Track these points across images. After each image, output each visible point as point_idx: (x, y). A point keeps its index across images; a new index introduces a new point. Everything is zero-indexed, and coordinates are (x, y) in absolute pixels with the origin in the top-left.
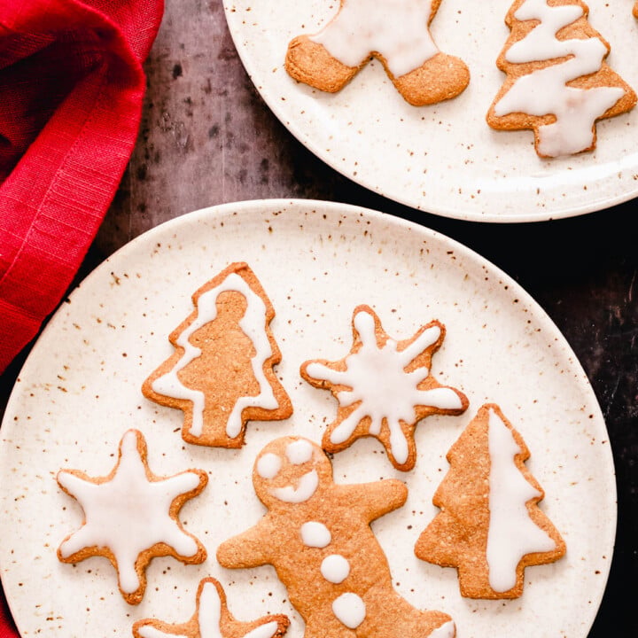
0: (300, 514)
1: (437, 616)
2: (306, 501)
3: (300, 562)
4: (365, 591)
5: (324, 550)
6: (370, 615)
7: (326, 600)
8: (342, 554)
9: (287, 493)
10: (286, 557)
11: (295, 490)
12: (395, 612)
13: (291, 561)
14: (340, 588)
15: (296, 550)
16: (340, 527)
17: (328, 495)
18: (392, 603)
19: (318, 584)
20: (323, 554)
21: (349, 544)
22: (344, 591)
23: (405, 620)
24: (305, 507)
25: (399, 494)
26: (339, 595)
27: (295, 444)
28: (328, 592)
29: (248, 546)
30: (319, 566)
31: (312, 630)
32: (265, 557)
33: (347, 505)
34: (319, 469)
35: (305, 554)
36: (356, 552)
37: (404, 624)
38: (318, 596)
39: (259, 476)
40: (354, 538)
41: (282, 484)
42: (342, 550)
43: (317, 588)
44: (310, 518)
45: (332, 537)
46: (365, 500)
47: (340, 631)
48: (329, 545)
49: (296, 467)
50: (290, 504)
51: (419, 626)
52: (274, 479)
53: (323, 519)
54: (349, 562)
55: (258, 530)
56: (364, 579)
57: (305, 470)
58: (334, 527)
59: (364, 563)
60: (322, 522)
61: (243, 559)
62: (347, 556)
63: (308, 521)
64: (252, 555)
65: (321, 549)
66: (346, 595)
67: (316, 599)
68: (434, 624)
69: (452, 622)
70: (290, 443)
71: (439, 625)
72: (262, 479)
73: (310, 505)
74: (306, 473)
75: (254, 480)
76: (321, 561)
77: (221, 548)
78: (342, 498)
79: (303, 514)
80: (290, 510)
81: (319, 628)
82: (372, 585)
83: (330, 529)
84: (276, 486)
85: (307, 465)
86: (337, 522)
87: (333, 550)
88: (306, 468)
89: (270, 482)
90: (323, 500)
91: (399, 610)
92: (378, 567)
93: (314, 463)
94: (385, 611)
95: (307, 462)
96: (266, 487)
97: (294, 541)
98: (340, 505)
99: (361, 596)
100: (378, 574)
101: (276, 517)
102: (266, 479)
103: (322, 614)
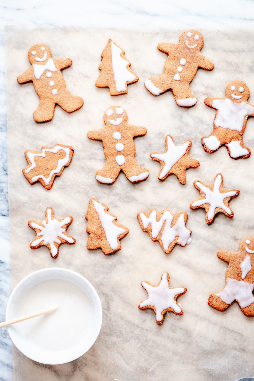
0: (114, 128)
1: (145, 169)
2: (117, 126)
3: (110, 142)
4: (126, 156)
5: (118, 141)
6: (125, 163)
7: (115, 155)
8: (123, 143)
9: (112, 122)
10: (107, 140)
11: (115, 121)
12: (133, 164)
13: (108, 141)
14: (119, 153)
15: (110, 138)
16: (125, 136)
17: (124, 126)
18: (133, 162)
19: (113, 150)
20: (117, 142)
21: (126, 141)
22: (120, 154)
23: (135, 167)
24: (116, 127)
25: (144, 131)
26: (119, 155)
27: (119, 108)
28: (116, 153)
29: (97, 134)
30: (115, 145)
31: (108, 162)
32: (101, 138)
33: (129, 130)
34: (123, 118)
35: (112, 140)
36: (127, 144)
37: (135, 168)
38: (112, 153)
39: (106, 115)
40: (128, 140)
41: (112, 119)
42: (123, 142)
43: (113, 151)
44: (117, 130)
45: (122, 138)
46: (134, 130)
47: (116, 165)
48: (120, 140)
49: (117, 115)
50: (112, 125)
51: (139, 170)
52: (110, 116)
53: (121, 132)
54: (124, 146)
55: (101, 130)
56: (127, 152)
57: (119, 117)
58: (123, 135)
59: (128, 148)
60: (120, 133)
61: (94, 136)
62: (124, 145)
63: (116, 131)
64: (97, 136)
65: (117, 140)
66: (121, 155)
67: (112, 154)
68: (143, 171)
69: (149, 172)
70: (118, 108)
71: (144, 172)
72: (107, 115)
73: (118, 127)
74: (120, 117)
75: (104, 115)
76: (116, 144)
77: (89, 132)
78: (128, 128)
79: (115, 129)
80: (112, 127)
81: (110, 163)
82: (129, 155)
83: (122, 135)
84: (110, 119)
85: (120, 115)
86: (124, 134)
87: (121, 142)
88: (120, 116)
89: (109, 117)
90: (122, 127)
91: (134, 164)
92: (132, 150)
93: (123, 116)
94: (130, 163)
95: (121, 115)
96: (107, 118)
97: (110, 136)
98: (126, 129)
99: (125, 157)
100: (131, 152)
101: (107, 127)
102: (108, 116)
103: (112, 159)
